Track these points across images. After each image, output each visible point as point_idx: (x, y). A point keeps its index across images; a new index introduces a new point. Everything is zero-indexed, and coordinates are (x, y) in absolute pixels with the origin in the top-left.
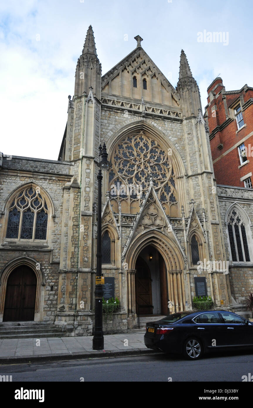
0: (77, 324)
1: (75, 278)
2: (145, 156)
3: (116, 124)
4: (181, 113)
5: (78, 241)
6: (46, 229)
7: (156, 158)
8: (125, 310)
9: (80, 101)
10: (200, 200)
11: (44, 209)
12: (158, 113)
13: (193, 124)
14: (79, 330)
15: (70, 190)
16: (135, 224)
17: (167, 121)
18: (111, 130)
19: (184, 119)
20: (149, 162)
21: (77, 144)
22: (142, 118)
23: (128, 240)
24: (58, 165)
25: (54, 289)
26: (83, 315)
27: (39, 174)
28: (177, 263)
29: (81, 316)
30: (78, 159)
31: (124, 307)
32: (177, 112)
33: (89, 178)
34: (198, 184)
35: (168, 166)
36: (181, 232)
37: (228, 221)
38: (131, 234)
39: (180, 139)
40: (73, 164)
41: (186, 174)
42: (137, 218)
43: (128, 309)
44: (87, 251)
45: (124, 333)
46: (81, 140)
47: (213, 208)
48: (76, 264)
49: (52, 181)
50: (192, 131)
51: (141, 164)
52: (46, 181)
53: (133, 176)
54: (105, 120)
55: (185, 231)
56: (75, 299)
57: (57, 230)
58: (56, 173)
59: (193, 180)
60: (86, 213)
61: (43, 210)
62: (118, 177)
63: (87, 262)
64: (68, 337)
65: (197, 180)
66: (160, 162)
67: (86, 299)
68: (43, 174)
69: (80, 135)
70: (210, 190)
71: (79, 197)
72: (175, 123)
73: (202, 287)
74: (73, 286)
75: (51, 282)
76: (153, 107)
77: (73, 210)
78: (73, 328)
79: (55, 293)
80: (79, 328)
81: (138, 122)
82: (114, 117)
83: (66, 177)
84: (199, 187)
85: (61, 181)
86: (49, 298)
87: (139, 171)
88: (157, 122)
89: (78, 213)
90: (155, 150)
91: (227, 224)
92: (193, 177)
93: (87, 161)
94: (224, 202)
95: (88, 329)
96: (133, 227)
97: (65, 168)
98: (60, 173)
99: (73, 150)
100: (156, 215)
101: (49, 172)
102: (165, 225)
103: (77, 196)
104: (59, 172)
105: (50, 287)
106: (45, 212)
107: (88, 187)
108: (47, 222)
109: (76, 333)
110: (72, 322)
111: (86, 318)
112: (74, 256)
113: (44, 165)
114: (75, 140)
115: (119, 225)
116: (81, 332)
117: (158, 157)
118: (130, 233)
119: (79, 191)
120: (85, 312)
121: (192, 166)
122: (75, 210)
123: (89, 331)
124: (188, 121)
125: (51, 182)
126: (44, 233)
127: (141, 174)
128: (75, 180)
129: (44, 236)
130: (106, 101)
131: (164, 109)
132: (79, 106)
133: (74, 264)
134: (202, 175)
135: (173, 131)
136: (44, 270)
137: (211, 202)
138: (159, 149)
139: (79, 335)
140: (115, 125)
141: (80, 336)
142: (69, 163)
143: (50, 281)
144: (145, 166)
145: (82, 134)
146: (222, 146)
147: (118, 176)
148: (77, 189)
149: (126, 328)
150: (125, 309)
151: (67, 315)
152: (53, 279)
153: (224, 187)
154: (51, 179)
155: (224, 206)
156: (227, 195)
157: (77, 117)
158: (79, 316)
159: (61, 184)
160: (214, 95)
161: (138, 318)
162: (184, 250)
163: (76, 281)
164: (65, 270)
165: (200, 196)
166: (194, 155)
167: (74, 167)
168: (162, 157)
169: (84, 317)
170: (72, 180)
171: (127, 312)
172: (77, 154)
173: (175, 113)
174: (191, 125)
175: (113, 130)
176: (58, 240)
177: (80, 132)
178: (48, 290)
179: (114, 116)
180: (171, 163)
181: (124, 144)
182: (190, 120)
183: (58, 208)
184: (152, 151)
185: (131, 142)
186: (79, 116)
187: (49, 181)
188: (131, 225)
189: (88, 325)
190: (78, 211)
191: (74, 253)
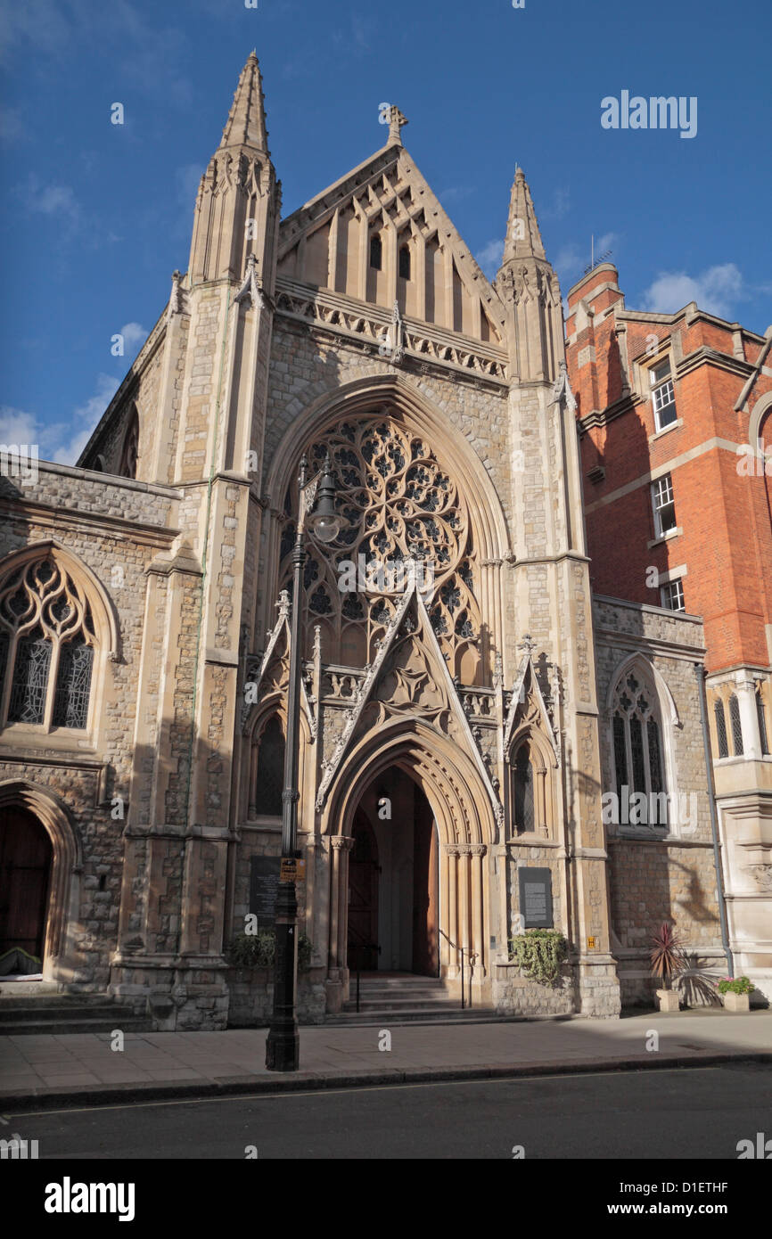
0: (185, 993)
1: (178, 856)
2: (391, 487)
3: (313, 378)
4: (505, 367)
5: (188, 740)
6: (88, 696)
7: (422, 497)
8: (319, 956)
9: (214, 296)
10: (546, 638)
11: (86, 631)
12: (438, 358)
13: (542, 405)
14: (190, 1012)
15: (168, 577)
16: (360, 698)
17: (465, 387)
18: (299, 396)
19: (512, 387)
20: (401, 507)
21: (196, 433)
22: (391, 368)
23: (339, 747)
24: (135, 493)
25: (108, 886)
26: (201, 967)
27: (75, 519)
28: (473, 826)
29: (194, 970)
30: (198, 481)
31: (317, 948)
32: (493, 360)
33: (232, 545)
34: (542, 590)
35: (456, 526)
36: (491, 732)
37: (614, 707)
38: (347, 728)
39: (499, 445)
40: (181, 493)
41: (508, 555)
42: (367, 680)
43: (330, 955)
44: (218, 774)
45: (316, 1024)
46: (211, 420)
47: (583, 665)
48: (182, 811)
49: (114, 543)
50: (537, 425)
51: (379, 510)
52: (96, 542)
53: (352, 546)
54: (282, 361)
55: (500, 730)
56: (176, 917)
57: (123, 701)
58: (126, 518)
59: (532, 577)
60: (219, 655)
61: (79, 637)
62: (311, 545)
63: (218, 807)
64: (158, 1031)
65: (541, 576)
66: (433, 510)
67: (211, 920)
68: (85, 521)
69: (207, 402)
70: (579, 612)
71: (198, 602)
72: (488, 393)
73: (539, 896)
74: (171, 879)
75: (101, 863)
76: (426, 338)
77: (178, 642)
78: (172, 1006)
79: (113, 896)
80: (190, 1006)
81: (379, 380)
82: (310, 355)
83: (157, 535)
84: (547, 600)
85: (139, 547)
86: (92, 912)
87: (372, 534)
88: (436, 384)
89: (193, 653)
90: (422, 470)
91: (612, 714)
92: (532, 567)
93: (229, 491)
94: (608, 649)
95: (214, 1010)
96: (353, 707)
97: (156, 504)
98: (140, 520)
99: (180, 448)
100: (421, 674)
101: (106, 516)
102: (446, 707)
103: (191, 600)
104: (137, 517)
105: (98, 878)
106: (88, 642)
107: (228, 573)
108: (91, 674)
109: (179, 1021)
110: (166, 987)
111: (210, 976)
112: (176, 786)
113: (91, 492)
114: (188, 418)
115: (314, 701)
116: (195, 1018)
117: (428, 495)
118: (345, 724)
119: (199, 585)
120: (207, 957)
121: (530, 533)
122: (182, 644)
123: (217, 1017)
124: (525, 393)
125: (109, 548)
126: (80, 708)
127: (376, 543)
128: (186, 549)
129: (82, 718)
130: (287, 302)
131: (459, 348)
132: (210, 309)
133: (176, 810)
134: (558, 565)
135: (478, 417)
136: (81, 825)
137: (579, 649)
138: (433, 468)
139: (188, 1027)
140: (311, 381)
141: (192, 1030)
142: (168, 492)
143: (97, 859)
144: (391, 520)
145: (213, 402)
146: (602, 475)
147: (309, 543)
148: (194, 578)
149: (323, 1010)
150: (320, 954)
151: (152, 965)
152: (107, 855)
153: (611, 604)
154: (109, 538)
155: (608, 661)
156: (616, 628)
157: (199, 346)
158: (188, 969)
159: (139, 555)
160: (591, 315)
161: (355, 981)
162: (496, 788)
163: (179, 864)
164: (144, 827)
165: (548, 625)
166: (538, 499)
167: (182, 505)
168: (441, 496)
169: (205, 973)
170: (176, 545)
171: (325, 964)
172: (195, 464)
173: (489, 364)
174: (536, 407)
175: (304, 395)
176: (126, 734)
177: (209, 394)
178: (91, 888)
179: (309, 351)
180: (467, 516)
181: (331, 443)
182: (531, 391)
183: (130, 632)
184: (412, 473)
185: (352, 438)
186: (207, 342)
187: (103, 543)
188: (348, 703)
189: (216, 997)
190: (191, 645)
191: (177, 776)
